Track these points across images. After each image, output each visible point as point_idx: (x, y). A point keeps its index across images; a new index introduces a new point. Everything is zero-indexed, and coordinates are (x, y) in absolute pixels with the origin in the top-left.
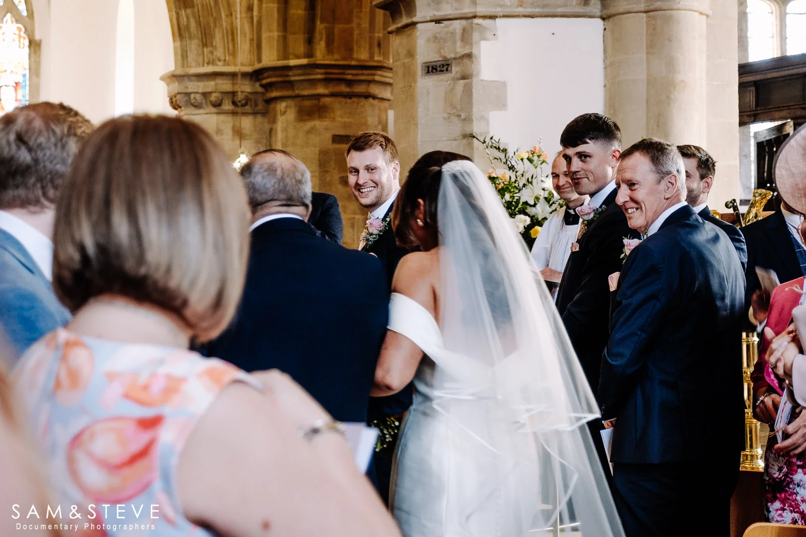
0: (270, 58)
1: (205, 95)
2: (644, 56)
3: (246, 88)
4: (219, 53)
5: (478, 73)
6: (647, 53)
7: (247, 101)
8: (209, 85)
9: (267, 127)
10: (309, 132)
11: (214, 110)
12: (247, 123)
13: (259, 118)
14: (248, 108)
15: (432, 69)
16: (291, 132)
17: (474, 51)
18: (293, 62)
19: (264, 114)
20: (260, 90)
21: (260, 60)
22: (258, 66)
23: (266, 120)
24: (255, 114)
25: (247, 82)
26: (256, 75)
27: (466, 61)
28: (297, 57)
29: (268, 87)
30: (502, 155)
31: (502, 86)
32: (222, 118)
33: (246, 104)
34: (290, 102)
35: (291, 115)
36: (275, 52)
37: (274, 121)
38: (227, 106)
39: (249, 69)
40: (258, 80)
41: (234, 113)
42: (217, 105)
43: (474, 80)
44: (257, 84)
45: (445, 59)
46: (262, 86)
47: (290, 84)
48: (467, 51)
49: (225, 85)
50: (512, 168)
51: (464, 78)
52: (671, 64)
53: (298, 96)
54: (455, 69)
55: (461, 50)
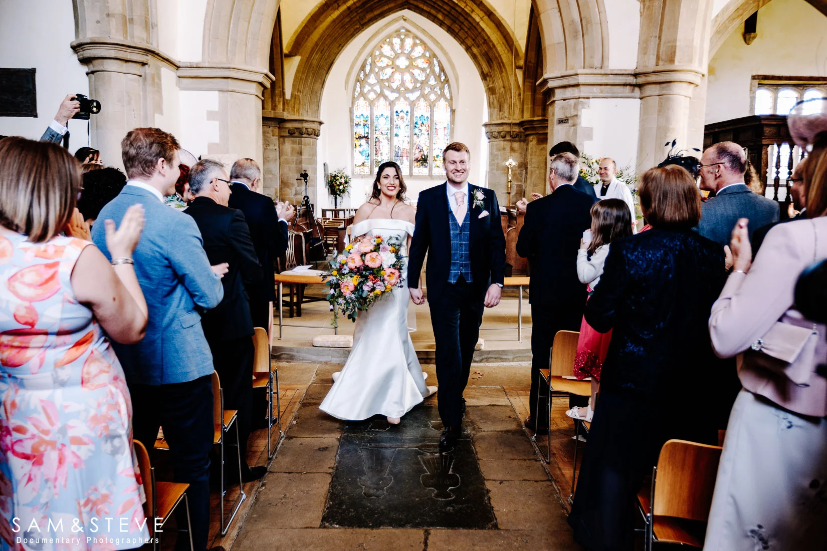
0: (527, 117)
1: (499, 133)
2: (656, 116)
3: (516, 129)
4: (506, 114)
5: (580, 123)
6: (658, 115)
7: (517, 135)
8: (500, 129)
9: (525, 147)
10: (542, 150)
11: (503, 139)
12: (516, 145)
13: (522, 143)
14: (517, 139)
15: (561, 121)
16: (534, 149)
17: (579, 114)
18: (536, 119)
19: (524, 141)
20: (523, 131)
21: (523, 117)
22: (521, 120)
23: (525, 144)
24: (520, 141)
25: (517, 127)
26: (521, 124)
27: (575, 118)
28: (538, 116)
29: (526, 129)
30: (586, 161)
31: (591, 129)
32: (505, 143)
33: (516, 137)
34: (534, 136)
35: (534, 142)
36: (529, 114)
37: (528, 145)
38: (508, 138)
39: (518, 122)
40: (522, 126)
41: (510, 141)
42: (504, 137)
43: (578, 127)
44: (522, 128)
45: (567, 117)
46: (523, 129)
47: (534, 128)
48: (575, 114)
49: (507, 128)
50: (590, 167)
51: (574, 126)
52: (668, 120)
53: (538, 134)
54: (570, 121)
55: (573, 113)
